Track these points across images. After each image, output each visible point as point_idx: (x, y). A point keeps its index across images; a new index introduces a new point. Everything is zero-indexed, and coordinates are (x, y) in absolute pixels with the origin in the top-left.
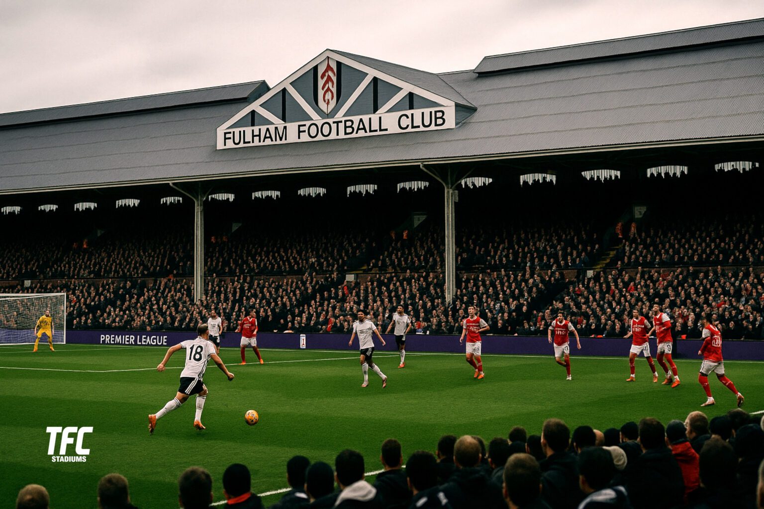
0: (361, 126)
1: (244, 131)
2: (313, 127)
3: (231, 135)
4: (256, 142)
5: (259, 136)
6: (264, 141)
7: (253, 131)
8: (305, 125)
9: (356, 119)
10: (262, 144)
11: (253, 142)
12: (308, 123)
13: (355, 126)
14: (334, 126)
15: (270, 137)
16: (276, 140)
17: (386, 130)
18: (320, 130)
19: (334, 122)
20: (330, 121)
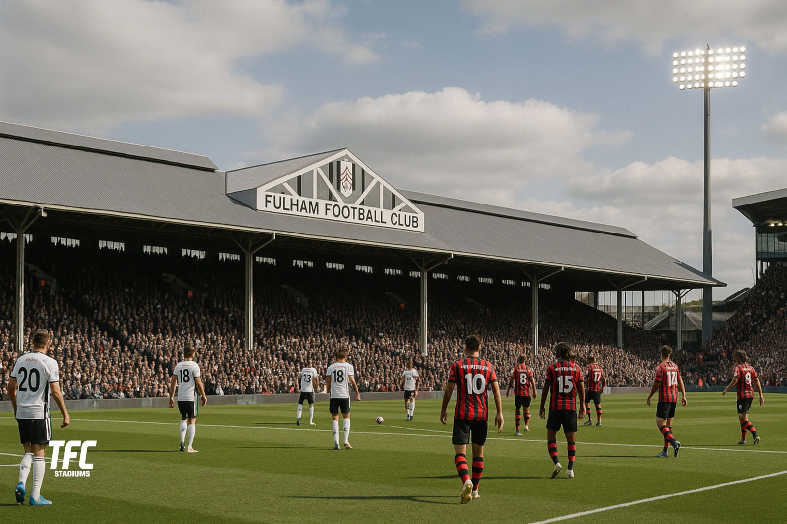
0: (370, 216)
1: (284, 198)
2: (337, 208)
3: (272, 199)
4: (294, 211)
5: (297, 205)
6: (300, 211)
7: (291, 199)
8: (331, 205)
9: (366, 209)
10: (298, 213)
11: (291, 210)
12: (333, 203)
13: (366, 215)
14: (351, 210)
15: (305, 209)
16: (310, 213)
17: (385, 223)
18: (341, 211)
19: (351, 208)
20: (349, 206)
